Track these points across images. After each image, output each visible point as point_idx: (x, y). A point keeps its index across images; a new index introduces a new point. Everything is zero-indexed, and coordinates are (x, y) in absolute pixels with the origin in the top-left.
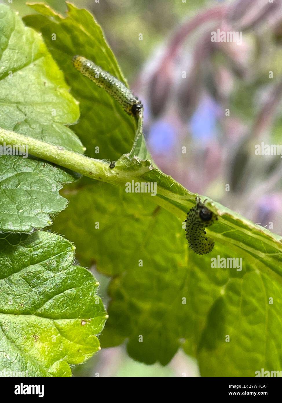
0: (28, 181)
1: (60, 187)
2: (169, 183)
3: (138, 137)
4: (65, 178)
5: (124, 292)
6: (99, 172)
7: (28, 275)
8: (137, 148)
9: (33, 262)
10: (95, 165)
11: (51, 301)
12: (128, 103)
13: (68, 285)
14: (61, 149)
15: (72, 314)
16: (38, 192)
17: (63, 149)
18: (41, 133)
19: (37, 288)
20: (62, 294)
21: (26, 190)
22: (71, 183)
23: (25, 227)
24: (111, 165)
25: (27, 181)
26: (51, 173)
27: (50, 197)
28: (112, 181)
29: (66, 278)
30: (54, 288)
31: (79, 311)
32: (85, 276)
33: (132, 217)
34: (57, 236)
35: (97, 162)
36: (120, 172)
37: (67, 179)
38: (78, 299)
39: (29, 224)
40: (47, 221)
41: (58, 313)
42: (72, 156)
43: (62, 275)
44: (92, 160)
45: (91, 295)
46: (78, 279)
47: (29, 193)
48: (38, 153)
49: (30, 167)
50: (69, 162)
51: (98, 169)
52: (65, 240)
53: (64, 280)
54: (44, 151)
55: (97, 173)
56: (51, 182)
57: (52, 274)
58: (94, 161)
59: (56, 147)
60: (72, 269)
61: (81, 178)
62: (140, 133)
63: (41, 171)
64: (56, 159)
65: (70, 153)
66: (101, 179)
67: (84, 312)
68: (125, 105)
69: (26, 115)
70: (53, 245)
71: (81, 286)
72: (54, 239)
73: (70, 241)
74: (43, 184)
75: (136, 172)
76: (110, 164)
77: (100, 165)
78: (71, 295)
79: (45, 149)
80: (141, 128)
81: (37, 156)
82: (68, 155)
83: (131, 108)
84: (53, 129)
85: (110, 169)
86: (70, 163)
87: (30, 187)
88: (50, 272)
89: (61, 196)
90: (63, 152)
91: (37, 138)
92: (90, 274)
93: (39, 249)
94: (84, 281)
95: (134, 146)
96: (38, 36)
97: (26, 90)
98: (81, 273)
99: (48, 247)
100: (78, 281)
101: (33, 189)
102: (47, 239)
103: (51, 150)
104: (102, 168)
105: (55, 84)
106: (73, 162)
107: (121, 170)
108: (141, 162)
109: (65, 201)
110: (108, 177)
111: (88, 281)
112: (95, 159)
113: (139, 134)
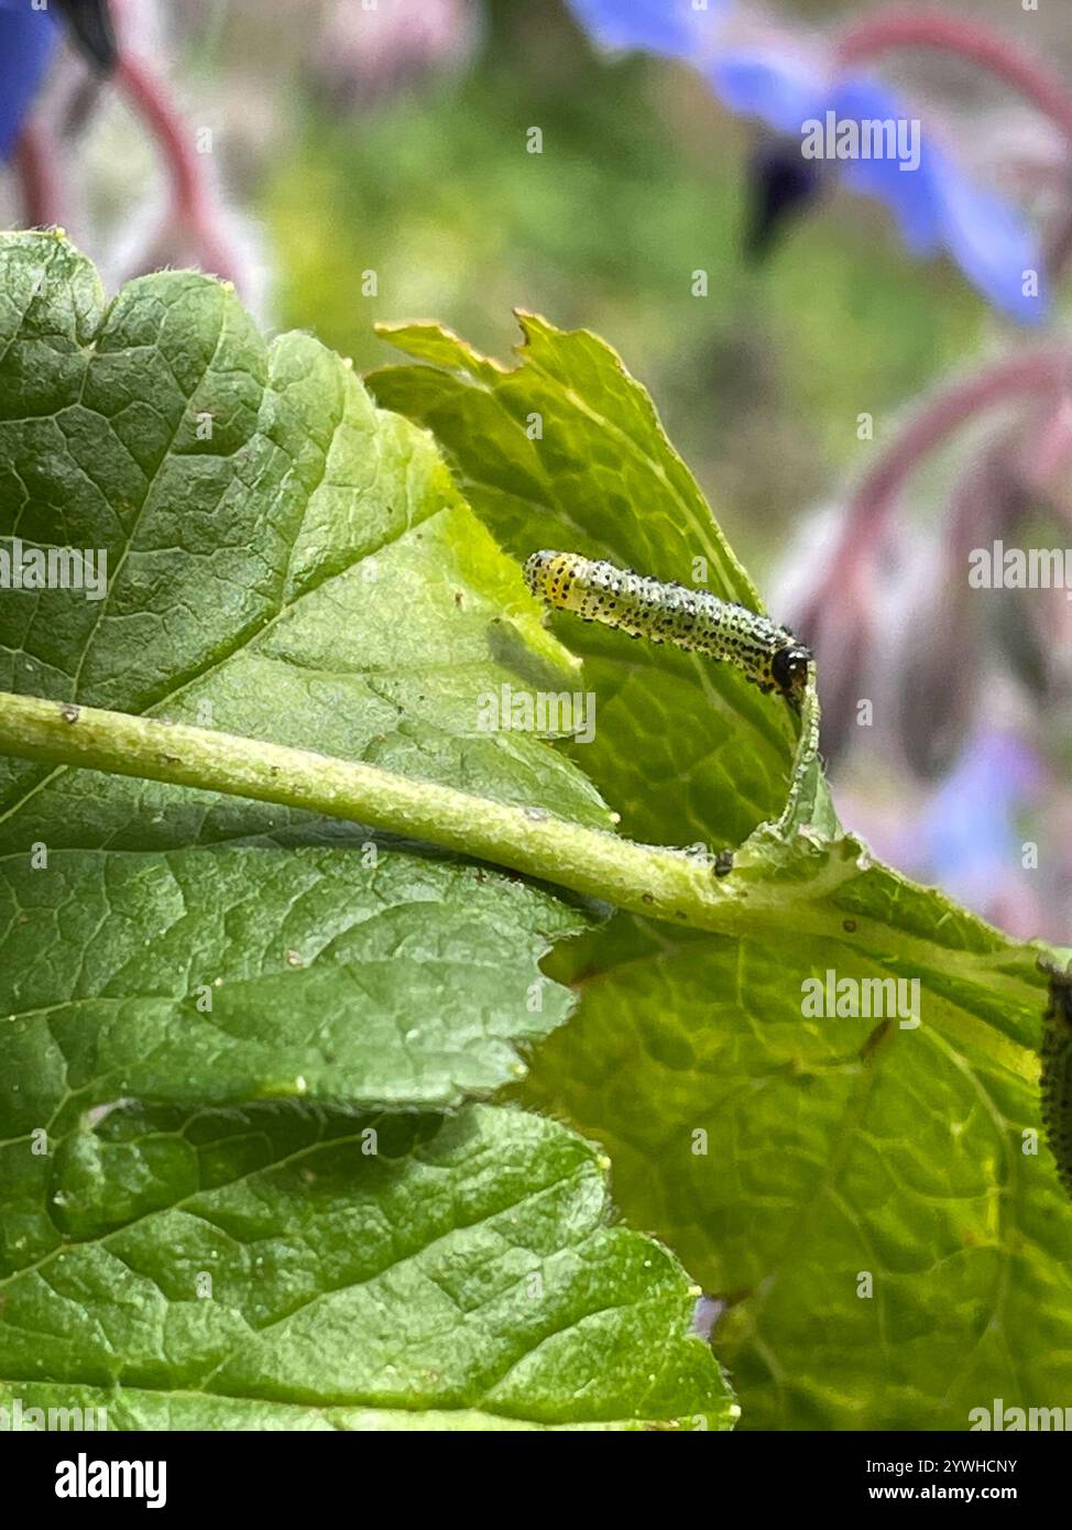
0: (431, 933)
1: (542, 949)
2: (931, 917)
3: (806, 764)
4: (555, 919)
5: (766, 1353)
6: (676, 891)
7: (450, 1267)
8: (803, 805)
9: (463, 1217)
10: (661, 867)
11: (533, 1359)
12: (758, 652)
13: (592, 1299)
14: (536, 817)
15: (612, 1402)
16: (468, 969)
17: (544, 819)
18: (458, 767)
19: (483, 1313)
20: (572, 1331)
21: (424, 965)
22: (578, 934)
23: (434, 1088)
24: (716, 867)
25: (424, 932)
26: (506, 902)
27: (508, 982)
28: (726, 921)
29: (583, 1273)
30: (542, 1309)
31: (635, 1393)
32: (648, 1263)
33: (785, 1071)
34: (542, 1123)
35: (668, 857)
36: (749, 888)
37: (565, 923)
38: (629, 1347)
39: (446, 1077)
40: (506, 1066)
41: (562, 1401)
42: (578, 841)
43: (566, 1260)
44: (649, 851)
45: (672, 1332)
46: (624, 1277)
47: (436, 972)
48: (457, 836)
49: (432, 885)
50: (570, 863)
51: (672, 882)
52: (571, 1135)
53: (578, 1281)
54: (480, 825)
55: (670, 897)
56: (507, 931)
57: (533, 1261)
58: (657, 853)
59: (519, 811)
60: (602, 1238)
61: (610, 917)
62: (812, 750)
63: (469, 896)
64: (520, 851)
65: (570, 828)
66: (684, 916)
67: (651, 1395)
68: (748, 659)
69: (400, 709)
70: (530, 1154)
71: (636, 1301)
72: (532, 1133)
73: (588, 1139)
74: (481, 941)
75: (810, 886)
76: (713, 864)
77: (679, 867)
78: (603, 1332)
79: (483, 821)
80: (815, 731)
81: (453, 848)
82: (565, 836)
83: (769, 666)
84: (498, 751)
85: (715, 879)
86: (571, 867)
87: (436, 950)
88: (526, 1252)
89: (548, 980)
90: (546, 827)
91: (448, 783)
92: (666, 1257)
93: (481, 1168)
94: (645, 1283)
95: (793, 796)
96: (424, 441)
97: (398, 624)
98: (636, 1255)
99: (515, 1161)
100: (625, 1282)
101: (448, 957)
102: (509, 1135)
103: (502, 821)
104: (686, 879)
105: (495, 600)
106: (583, 861)
107: (755, 880)
108: (826, 845)
109: (564, 997)
110: (708, 909)
111: (659, 1281)
112: (660, 849)
113: (809, 753)
